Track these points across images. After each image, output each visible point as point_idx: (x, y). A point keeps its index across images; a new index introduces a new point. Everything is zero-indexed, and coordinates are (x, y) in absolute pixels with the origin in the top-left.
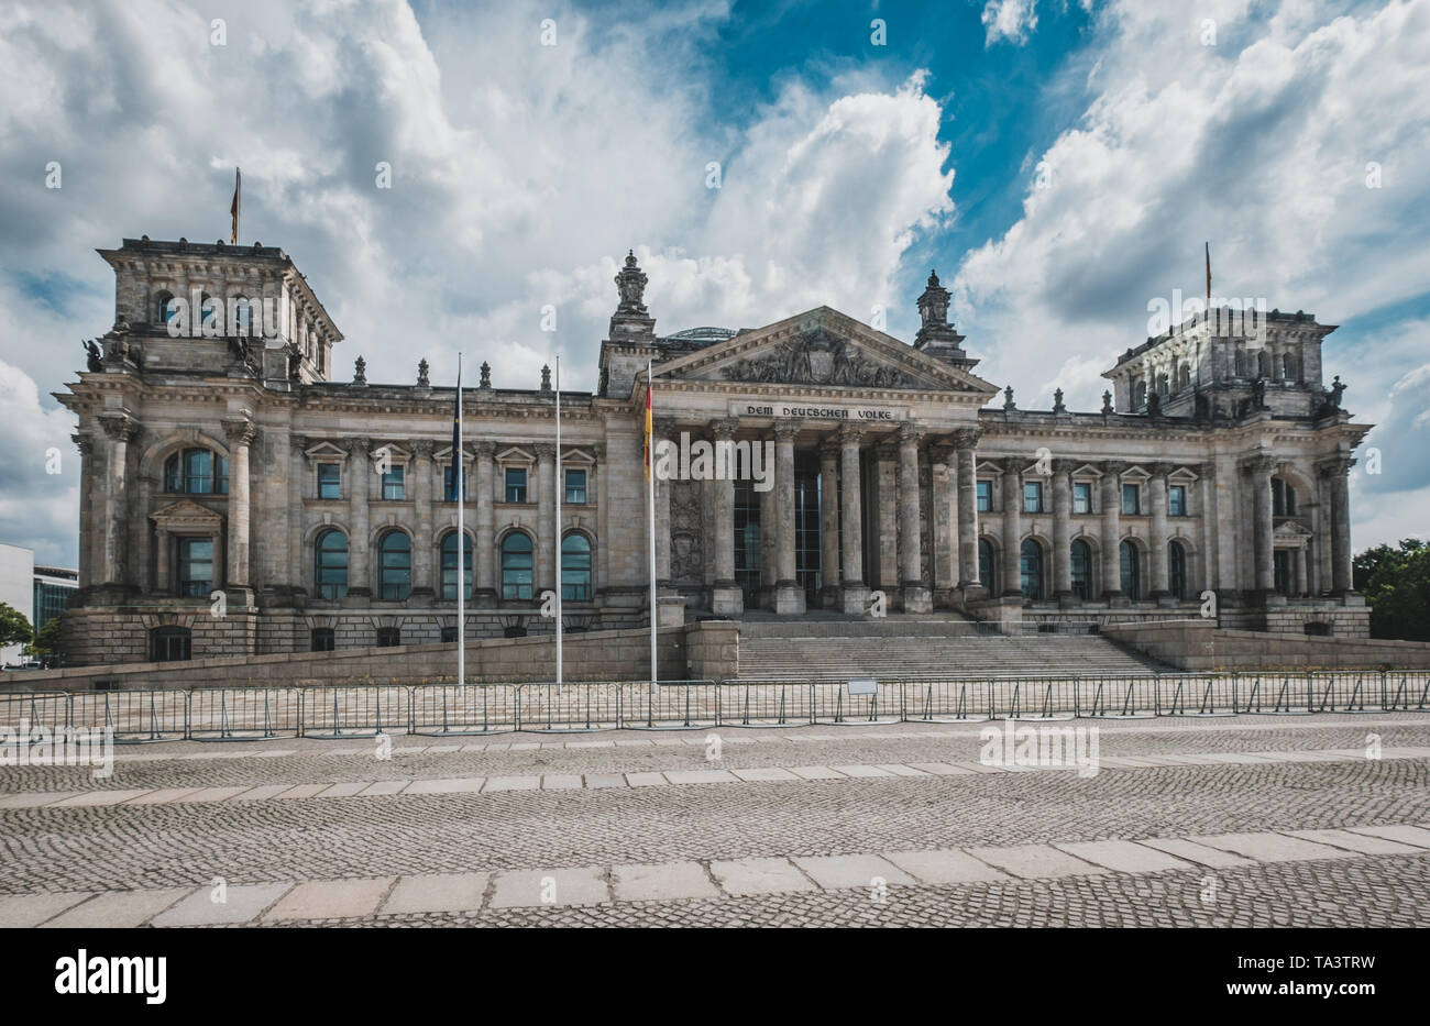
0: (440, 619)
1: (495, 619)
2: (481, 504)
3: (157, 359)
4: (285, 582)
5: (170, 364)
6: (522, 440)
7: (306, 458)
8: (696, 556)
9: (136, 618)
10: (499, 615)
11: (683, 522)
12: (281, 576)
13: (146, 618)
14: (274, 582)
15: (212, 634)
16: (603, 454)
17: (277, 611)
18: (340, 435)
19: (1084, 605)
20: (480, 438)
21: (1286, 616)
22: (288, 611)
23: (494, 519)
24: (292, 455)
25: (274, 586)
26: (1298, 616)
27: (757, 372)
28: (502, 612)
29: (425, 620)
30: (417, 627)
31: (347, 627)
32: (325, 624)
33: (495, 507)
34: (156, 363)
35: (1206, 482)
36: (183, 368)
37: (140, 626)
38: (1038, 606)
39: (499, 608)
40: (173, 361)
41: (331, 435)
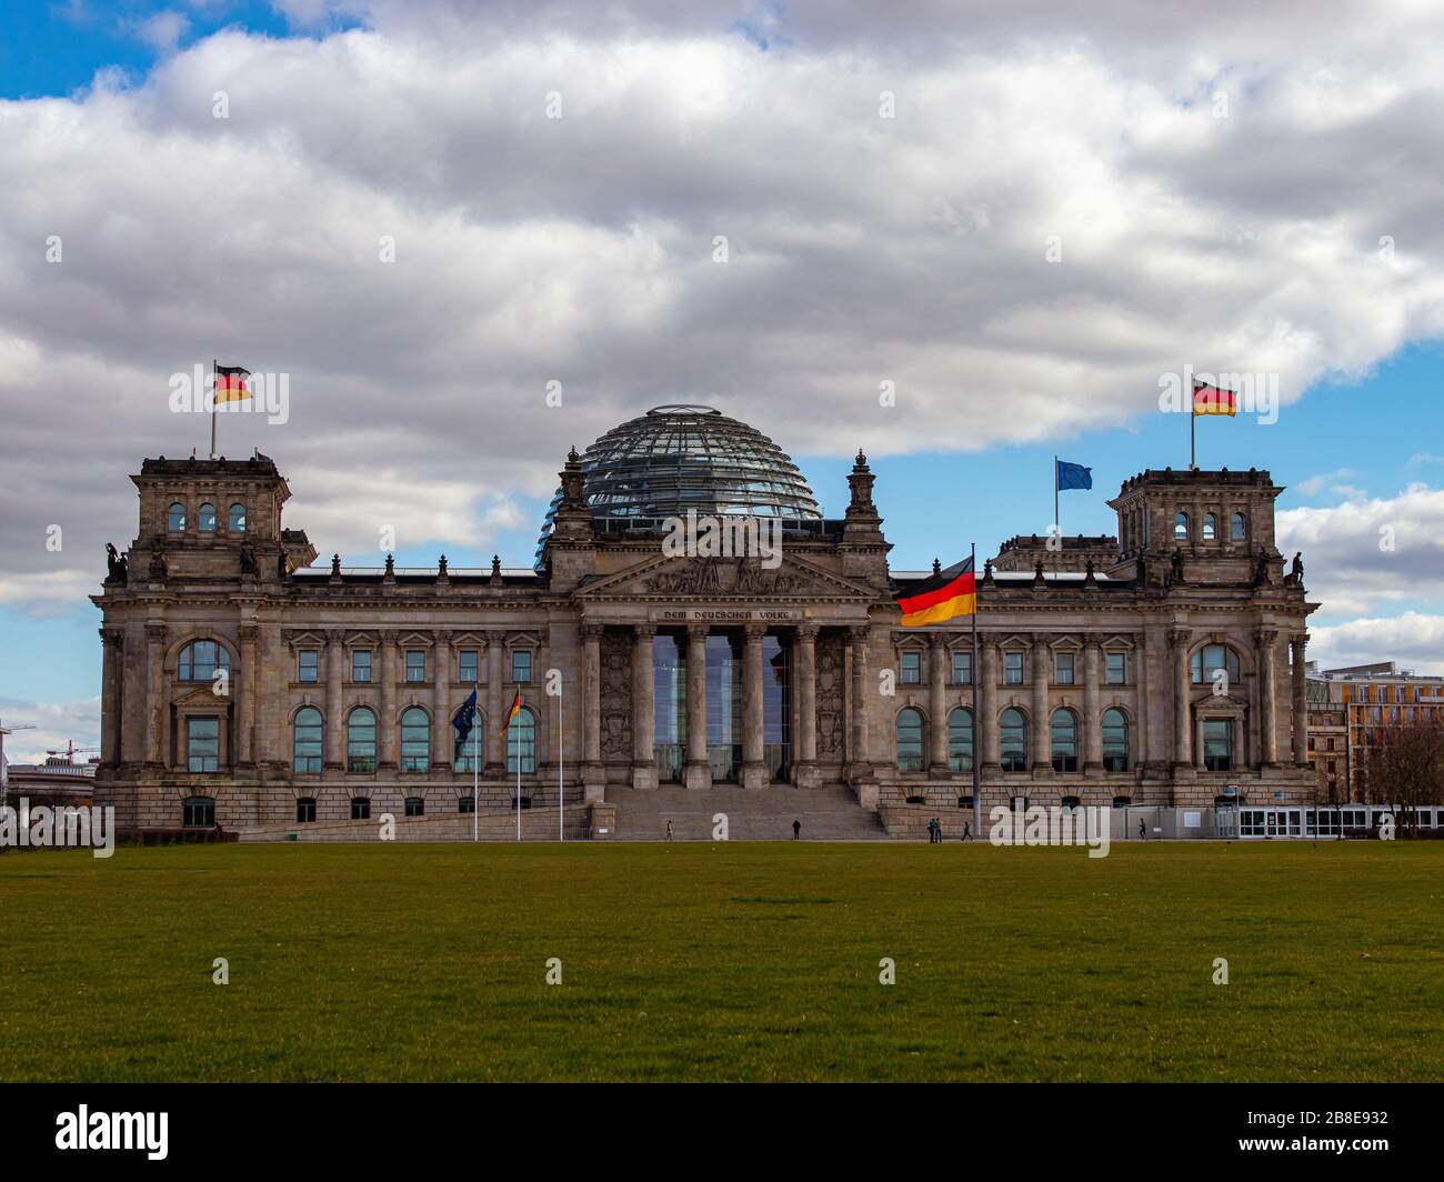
0: (404, 791)
1: (451, 791)
2: (439, 685)
3: (177, 567)
4: (276, 759)
5: (187, 572)
6: (475, 627)
7: (291, 646)
8: (627, 735)
9: (174, 790)
10: (454, 787)
11: (616, 703)
12: (274, 752)
13: (181, 790)
14: (268, 758)
15: (231, 803)
16: (546, 638)
17: (274, 783)
18: (320, 626)
19: (1007, 777)
20: (439, 627)
21: (1194, 789)
22: (282, 783)
23: (450, 698)
24: (282, 645)
25: (268, 762)
26: (1208, 789)
27: (673, 583)
28: (457, 784)
29: (391, 791)
30: (385, 797)
31: (327, 797)
32: (309, 794)
33: (450, 688)
34: (177, 571)
35: (1139, 652)
36: (197, 575)
37: (177, 797)
38: (960, 778)
39: (454, 781)
40: (190, 569)
41: (313, 627)
